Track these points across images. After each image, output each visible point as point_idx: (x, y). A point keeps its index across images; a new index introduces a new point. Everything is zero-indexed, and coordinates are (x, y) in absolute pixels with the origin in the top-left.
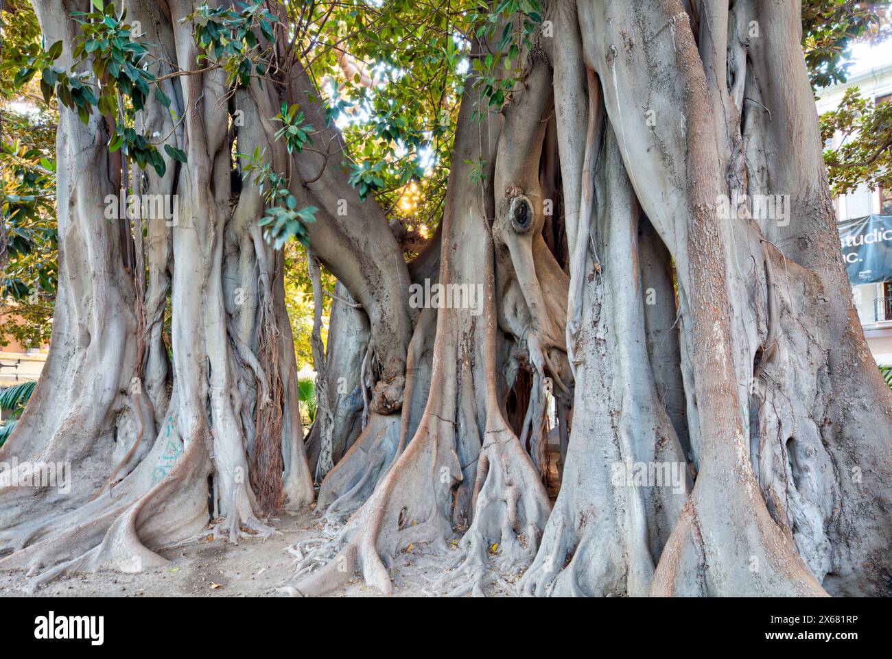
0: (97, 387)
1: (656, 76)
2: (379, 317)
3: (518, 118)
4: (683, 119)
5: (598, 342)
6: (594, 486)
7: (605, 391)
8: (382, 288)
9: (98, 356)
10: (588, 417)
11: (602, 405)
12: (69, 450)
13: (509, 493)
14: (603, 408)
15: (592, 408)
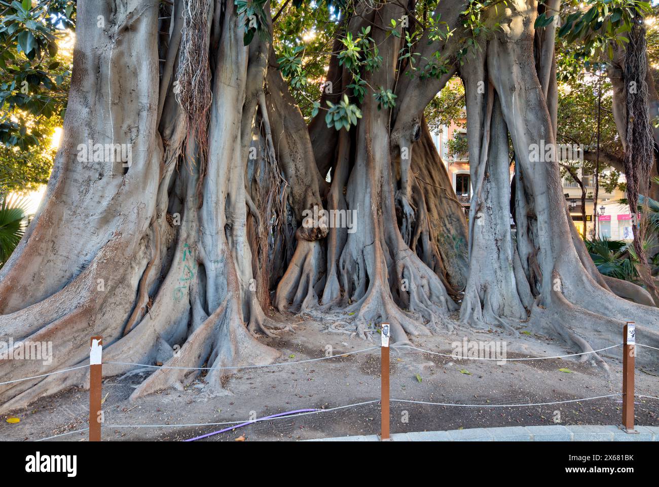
0: (140, 216)
1: (529, 105)
2: (294, 172)
3: (431, 85)
4: (543, 129)
5: (488, 208)
6: (488, 272)
7: (493, 230)
8: (296, 152)
9: (141, 185)
10: (484, 241)
11: (491, 237)
12: (111, 277)
13: (425, 282)
14: (492, 238)
15: (487, 237)
